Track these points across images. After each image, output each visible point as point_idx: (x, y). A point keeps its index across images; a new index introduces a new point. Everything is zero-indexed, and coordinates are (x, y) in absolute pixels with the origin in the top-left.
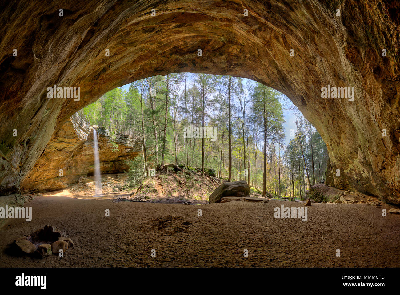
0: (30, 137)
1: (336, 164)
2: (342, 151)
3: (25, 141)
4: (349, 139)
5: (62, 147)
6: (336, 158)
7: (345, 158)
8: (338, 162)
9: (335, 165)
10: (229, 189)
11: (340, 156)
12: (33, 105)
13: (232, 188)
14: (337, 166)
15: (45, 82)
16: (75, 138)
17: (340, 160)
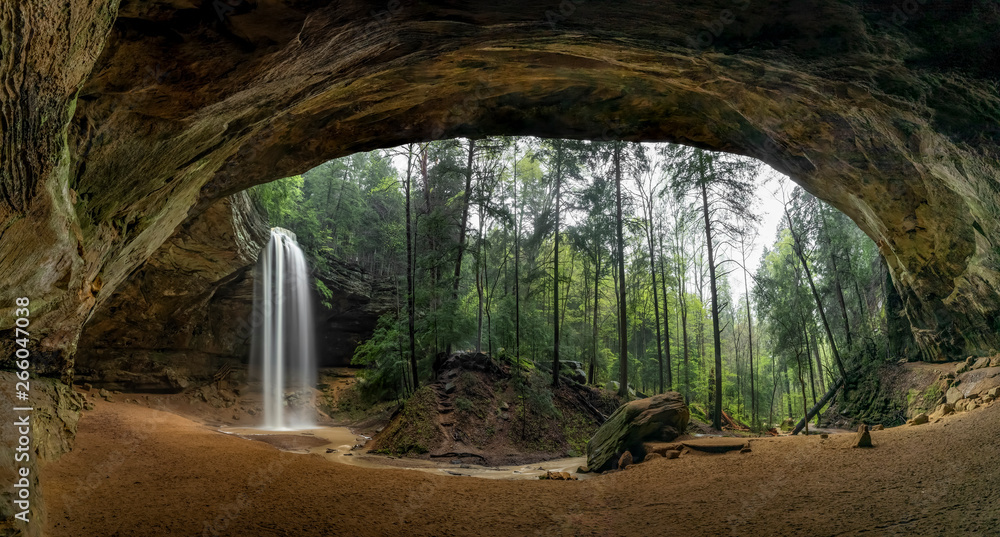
0: (142, 214)
1: (914, 288)
2: (926, 247)
3: (128, 221)
4: (940, 215)
5: (192, 267)
6: (912, 269)
7: (936, 263)
8: (920, 281)
9: (912, 293)
10: (642, 422)
11: (923, 262)
12: (207, 134)
13: (649, 416)
14: (917, 293)
15: (260, 98)
16: (230, 249)
17: (925, 273)
